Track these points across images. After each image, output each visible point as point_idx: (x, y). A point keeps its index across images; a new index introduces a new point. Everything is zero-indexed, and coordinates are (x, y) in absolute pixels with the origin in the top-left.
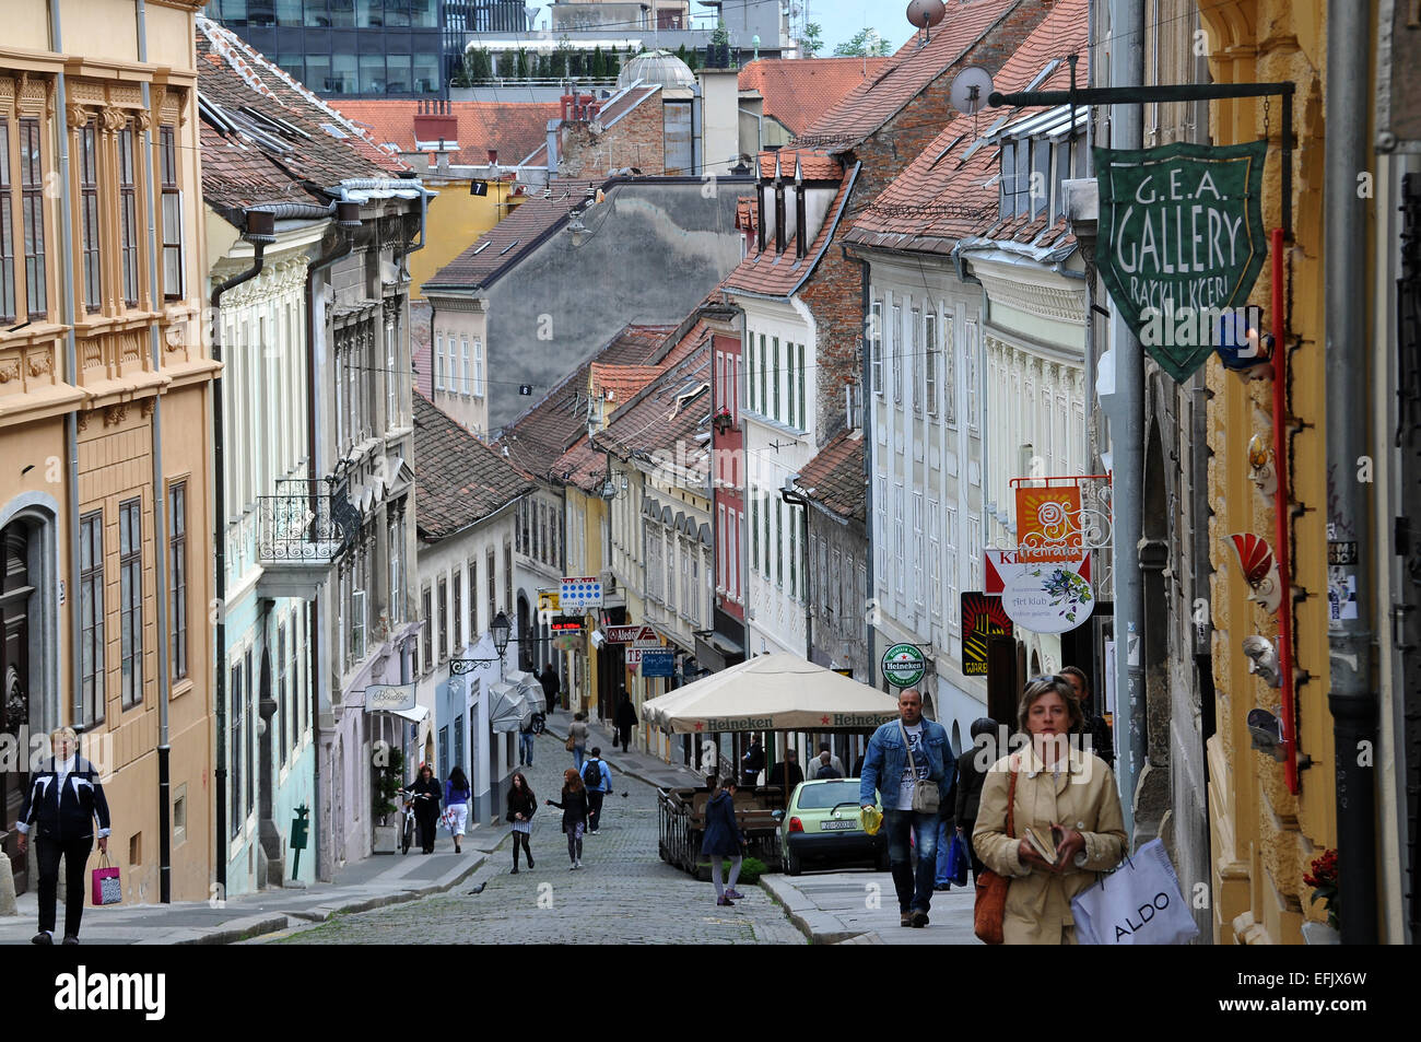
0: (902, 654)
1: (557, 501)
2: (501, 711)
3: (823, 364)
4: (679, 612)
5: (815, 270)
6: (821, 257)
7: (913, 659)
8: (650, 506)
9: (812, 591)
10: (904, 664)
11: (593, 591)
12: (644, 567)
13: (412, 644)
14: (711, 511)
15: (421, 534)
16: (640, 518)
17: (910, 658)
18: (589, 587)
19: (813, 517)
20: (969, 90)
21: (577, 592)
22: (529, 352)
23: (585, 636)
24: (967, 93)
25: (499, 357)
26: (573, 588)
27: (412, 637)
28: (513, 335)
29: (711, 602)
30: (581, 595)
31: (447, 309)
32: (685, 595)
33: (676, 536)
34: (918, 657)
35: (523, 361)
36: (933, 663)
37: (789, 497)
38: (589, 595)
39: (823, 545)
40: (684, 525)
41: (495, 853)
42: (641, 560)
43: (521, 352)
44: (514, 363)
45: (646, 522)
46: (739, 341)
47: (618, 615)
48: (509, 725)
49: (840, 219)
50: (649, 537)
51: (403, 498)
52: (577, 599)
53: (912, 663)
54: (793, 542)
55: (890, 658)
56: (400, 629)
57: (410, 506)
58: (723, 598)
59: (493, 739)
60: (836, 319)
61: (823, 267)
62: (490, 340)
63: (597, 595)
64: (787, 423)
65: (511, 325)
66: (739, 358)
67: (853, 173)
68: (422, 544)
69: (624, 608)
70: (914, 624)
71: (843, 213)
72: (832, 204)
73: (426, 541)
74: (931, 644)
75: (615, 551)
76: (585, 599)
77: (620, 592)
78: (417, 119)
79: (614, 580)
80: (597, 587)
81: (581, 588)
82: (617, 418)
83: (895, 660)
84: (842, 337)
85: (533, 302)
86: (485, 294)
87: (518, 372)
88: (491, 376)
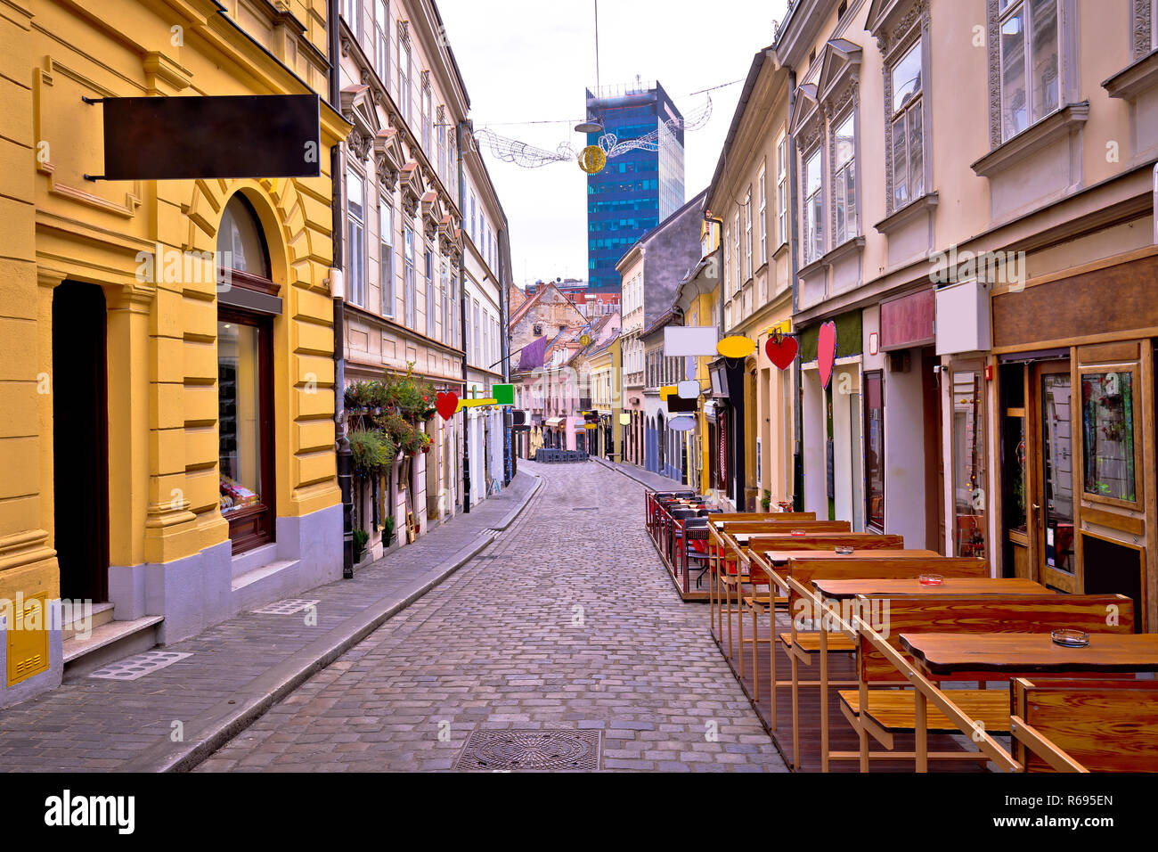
22: (668, 279)
25: (651, 282)
28: (658, 269)
35: (664, 284)
43: (664, 279)
44: (659, 285)
62: (645, 272)
65: (658, 263)
85: (671, 250)
86: (644, 245)
87: (660, 290)
88: (646, 293)
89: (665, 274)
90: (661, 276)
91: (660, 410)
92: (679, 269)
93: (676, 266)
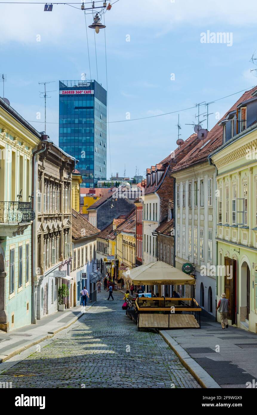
0: (187, 266)
1: (107, 243)
2: (92, 278)
3: (161, 207)
4: (129, 261)
5: (160, 187)
6: (161, 184)
7: (190, 267)
8: (124, 241)
9: (158, 254)
10: (188, 268)
11: (113, 257)
12: (122, 253)
13: (70, 263)
14: (136, 241)
15: (73, 237)
16: (122, 244)
17: (189, 267)
18: (112, 257)
19: (159, 238)
20: (202, 134)
21: (110, 257)
22: (104, 219)
23: (112, 266)
24: (201, 135)
25: (99, 220)
26: (109, 257)
27: (70, 261)
28: (101, 216)
29: (135, 258)
30: (111, 258)
31: (91, 212)
32: (130, 257)
33: (129, 246)
34: (191, 267)
35: (103, 221)
36: (194, 268)
37: (154, 234)
38: (112, 258)
39: (161, 244)
40: (130, 244)
41: (88, 310)
42: (122, 251)
43: (102, 219)
44: (101, 221)
45: (123, 244)
46: (142, 207)
47: (117, 262)
48: (94, 281)
49: (165, 177)
50: (123, 247)
51: (68, 229)
52: (110, 259)
53: (190, 268)
54: (154, 245)
55: (184, 267)
56: (67, 259)
57: (70, 231)
58: (138, 258)
59: (91, 284)
60: (164, 197)
61: (162, 186)
62: (97, 217)
63: (114, 258)
64: (153, 220)
65: (101, 214)
66: (142, 210)
67: (168, 168)
68: (73, 240)
69: (118, 261)
70: (188, 259)
71: (166, 175)
72: (163, 174)
73: (74, 239)
74: (194, 263)
75: (117, 250)
76: (112, 259)
77: (118, 258)
78: (89, 190)
79: (117, 256)
80: (114, 257)
81: (111, 257)
82: (118, 227)
83: (185, 267)
84: (165, 201)
85: (104, 211)
86: (97, 209)
87: (102, 222)
88: (97, 223)
89: (103, 217)
90: (101, 218)
91: (101, 258)
92: (107, 216)
93: (106, 215)
